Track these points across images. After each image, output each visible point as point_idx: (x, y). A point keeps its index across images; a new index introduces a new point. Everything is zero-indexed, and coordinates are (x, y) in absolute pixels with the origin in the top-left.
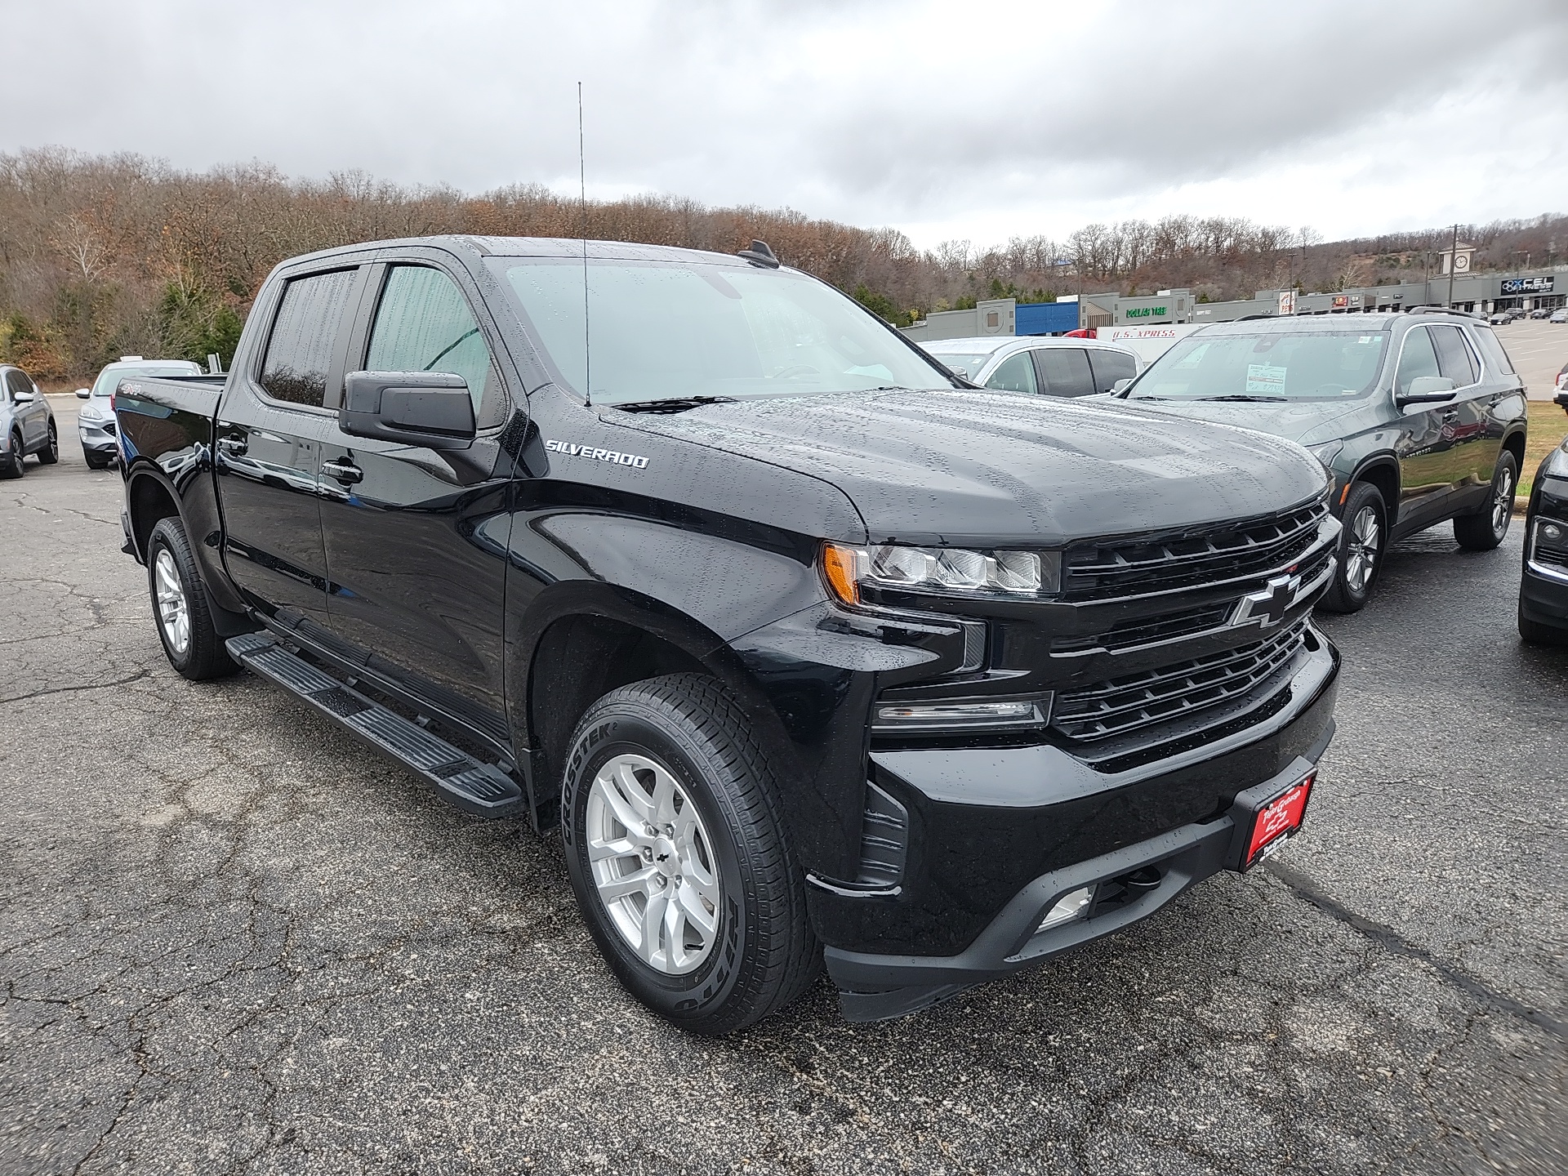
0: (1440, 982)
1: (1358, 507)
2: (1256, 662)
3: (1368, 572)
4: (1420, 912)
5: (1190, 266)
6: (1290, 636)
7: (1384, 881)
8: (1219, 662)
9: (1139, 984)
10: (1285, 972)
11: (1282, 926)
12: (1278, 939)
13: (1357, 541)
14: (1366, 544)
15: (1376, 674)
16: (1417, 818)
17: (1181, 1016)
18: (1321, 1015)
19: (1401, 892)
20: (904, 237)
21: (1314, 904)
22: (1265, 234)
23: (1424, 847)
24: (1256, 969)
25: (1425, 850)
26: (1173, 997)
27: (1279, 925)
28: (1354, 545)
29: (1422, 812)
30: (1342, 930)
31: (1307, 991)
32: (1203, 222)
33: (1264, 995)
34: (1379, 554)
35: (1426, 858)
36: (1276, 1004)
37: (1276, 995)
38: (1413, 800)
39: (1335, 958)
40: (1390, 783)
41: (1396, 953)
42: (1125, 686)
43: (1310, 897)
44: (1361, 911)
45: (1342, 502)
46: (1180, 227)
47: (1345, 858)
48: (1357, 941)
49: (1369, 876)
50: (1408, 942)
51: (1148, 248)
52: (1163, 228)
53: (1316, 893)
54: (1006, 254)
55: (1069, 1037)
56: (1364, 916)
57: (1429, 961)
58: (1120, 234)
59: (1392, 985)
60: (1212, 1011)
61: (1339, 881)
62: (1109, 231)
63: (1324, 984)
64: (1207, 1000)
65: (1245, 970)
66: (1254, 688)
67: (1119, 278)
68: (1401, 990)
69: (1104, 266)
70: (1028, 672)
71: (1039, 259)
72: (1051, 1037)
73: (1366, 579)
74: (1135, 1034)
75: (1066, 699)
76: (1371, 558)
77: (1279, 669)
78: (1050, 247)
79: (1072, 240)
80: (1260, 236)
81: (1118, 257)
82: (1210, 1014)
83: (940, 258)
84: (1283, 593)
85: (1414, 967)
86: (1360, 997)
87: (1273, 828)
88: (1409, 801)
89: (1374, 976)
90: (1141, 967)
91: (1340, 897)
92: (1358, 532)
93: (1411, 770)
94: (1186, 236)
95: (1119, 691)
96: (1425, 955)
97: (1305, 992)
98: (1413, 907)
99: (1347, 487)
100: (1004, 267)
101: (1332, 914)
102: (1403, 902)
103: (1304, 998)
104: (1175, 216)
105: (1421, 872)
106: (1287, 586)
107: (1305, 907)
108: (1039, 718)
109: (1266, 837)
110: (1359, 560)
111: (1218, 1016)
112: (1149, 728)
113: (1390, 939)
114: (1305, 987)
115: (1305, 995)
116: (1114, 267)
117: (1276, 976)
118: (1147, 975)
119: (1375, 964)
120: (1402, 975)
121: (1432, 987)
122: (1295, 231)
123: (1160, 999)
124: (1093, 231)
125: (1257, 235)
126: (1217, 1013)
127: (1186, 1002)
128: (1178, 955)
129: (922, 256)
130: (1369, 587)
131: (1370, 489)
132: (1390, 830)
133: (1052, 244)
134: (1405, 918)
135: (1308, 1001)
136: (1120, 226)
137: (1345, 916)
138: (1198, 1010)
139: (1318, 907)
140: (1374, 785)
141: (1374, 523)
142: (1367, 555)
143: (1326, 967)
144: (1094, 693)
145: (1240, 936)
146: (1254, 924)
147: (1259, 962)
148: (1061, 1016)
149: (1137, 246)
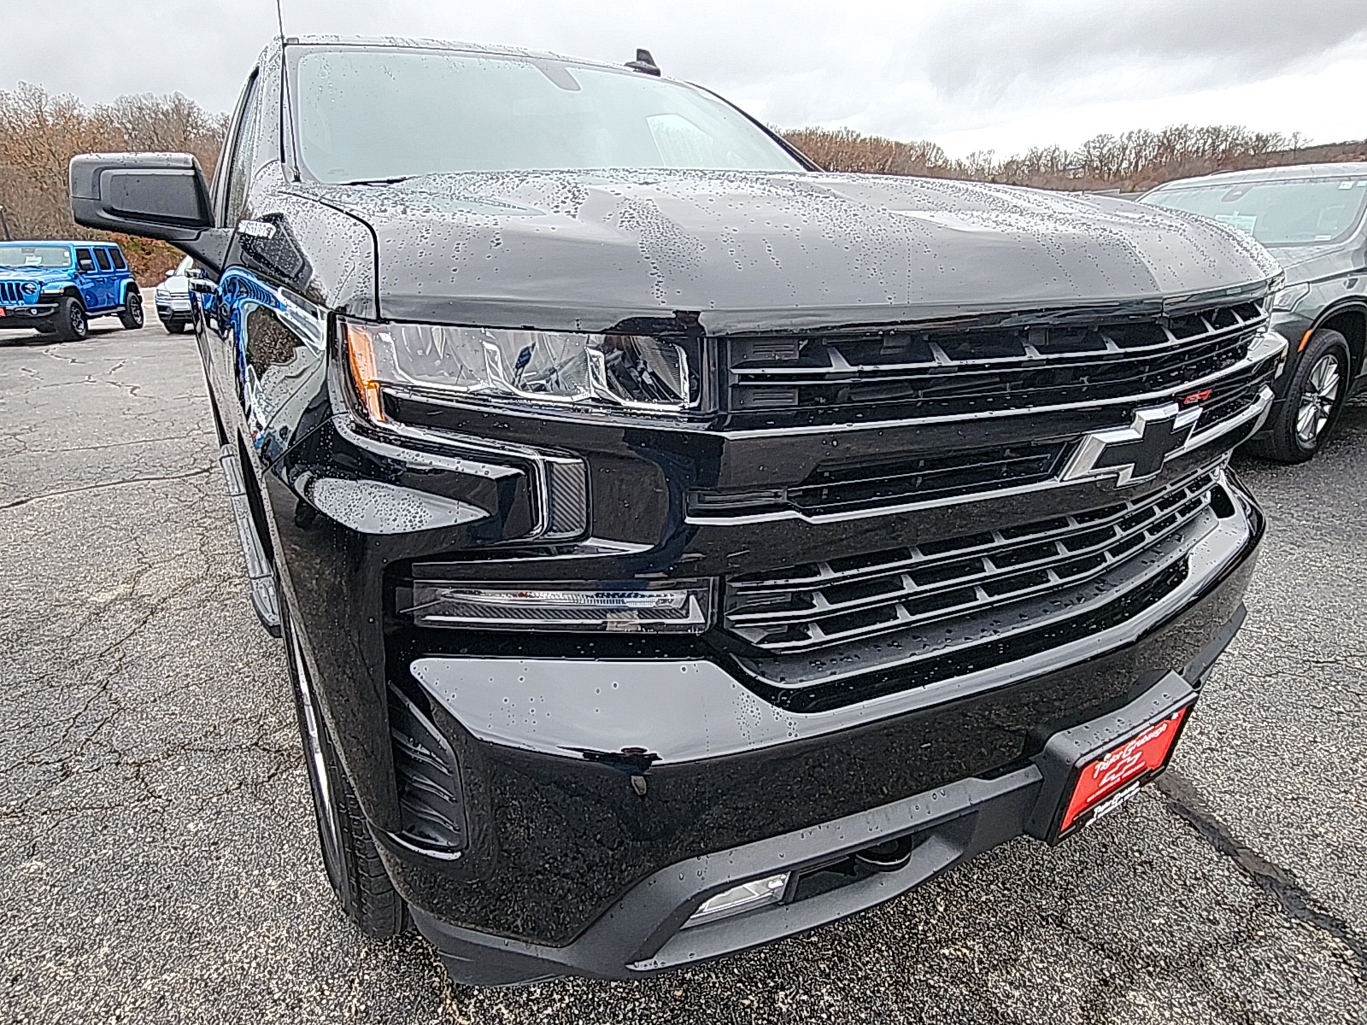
0: (1356, 978)
1: (1318, 355)
2: (1115, 534)
3: (1322, 423)
4: (1339, 853)
5: (1187, 167)
6: (1184, 496)
7: (1293, 799)
8: (1042, 535)
9: (927, 923)
10: (1130, 932)
11: (1141, 854)
12: (1131, 874)
13: (1313, 390)
14: (1323, 393)
15: (1318, 529)
16: (1348, 713)
17: (967, 985)
18: (1167, 1014)
19: (1314, 820)
20: (939, 149)
21: (1190, 824)
22: (1258, 138)
23: (1354, 756)
24: (1089, 919)
25: (1355, 760)
26: (964, 950)
27: (1138, 851)
28: (1309, 394)
29: (1356, 705)
30: (1222, 869)
31: (1155, 966)
32: (1202, 129)
33: (1090, 966)
34: (1336, 405)
35: (1355, 772)
36: (1106, 983)
37: (1110, 968)
38: (1346, 686)
39: (1205, 914)
40: (1318, 662)
41: (1296, 917)
42: (854, 572)
43: (1189, 812)
44: (1252, 841)
45: (1301, 348)
46: (1181, 134)
47: (1244, 761)
48: (1241, 892)
49: (1273, 791)
50: (1316, 901)
51: (1149, 152)
52: (1165, 136)
53: (1199, 810)
54: (1025, 161)
55: (805, 997)
56: (1256, 850)
57: (1343, 939)
58: (1126, 142)
59: (1282, 973)
60: (1011, 984)
61: (1231, 793)
62: (1117, 138)
63: (1181, 957)
64: (1008, 962)
65: (1075, 920)
66: (1110, 570)
67: (1122, 179)
68: (1296, 984)
69: (1109, 169)
70: (650, 547)
71: (1052, 164)
72: (782, 994)
73: (1318, 430)
74: (895, 1007)
75: (741, 589)
76: (1327, 409)
77: (1161, 542)
78: (1063, 154)
79: (1083, 148)
80: (1254, 139)
81: (1122, 161)
82: (1008, 988)
83: (968, 164)
84: (1163, 434)
85: (1319, 945)
86: (1232, 989)
87: (1113, 777)
88: (1339, 688)
89: (1258, 953)
90: (938, 895)
91: (1229, 818)
92: (1315, 382)
93: (1347, 646)
94: (1185, 142)
95: (845, 578)
96: (1339, 927)
97: (1151, 969)
98: (1329, 845)
99: (1309, 333)
100: (1023, 171)
101: (1213, 843)
102: (1317, 836)
103: (1147, 978)
104: (1178, 124)
105: (1346, 792)
106: (1171, 420)
107: (1178, 827)
108: (696, 616)
109: (1099, 793)
110: (1313, 411)
111: (1017, 994)
112: (910, 632)
113: (1289, 893)
114: (1152, 959)
115: (1150, 974)
116: (1118, 169)
117: (1115, 935)
118: (941, 909)
119: (1261, 933)
120: (1301, 957)
121: (1343, 985)
122: (1286, 134)
123: (946, 952)
124: (1102, 139)
125: (1251, 139)
126: (1017, 988)
127: (980, 962)
128: (992, 882)
129: (954, 163)
130: (1320, 438)
131: (1337, 336)
132: (1310, 726)
133: (1065, 152)
134: (1314, 862)
135: (1152, 985)
136: (1126, 135)
137: (1228, 847)
138: (993, 977)
139: (1195, 828)
140: (1297, 663)
141: (1335, 373)
142: (1322, 405)
143: (1189, 928)
144: (791, 581)
145: (1082, 863)
146: (1105, 846)
147: (1097, 907)
148: (807, 960)
149: (1140, 151)
